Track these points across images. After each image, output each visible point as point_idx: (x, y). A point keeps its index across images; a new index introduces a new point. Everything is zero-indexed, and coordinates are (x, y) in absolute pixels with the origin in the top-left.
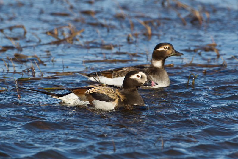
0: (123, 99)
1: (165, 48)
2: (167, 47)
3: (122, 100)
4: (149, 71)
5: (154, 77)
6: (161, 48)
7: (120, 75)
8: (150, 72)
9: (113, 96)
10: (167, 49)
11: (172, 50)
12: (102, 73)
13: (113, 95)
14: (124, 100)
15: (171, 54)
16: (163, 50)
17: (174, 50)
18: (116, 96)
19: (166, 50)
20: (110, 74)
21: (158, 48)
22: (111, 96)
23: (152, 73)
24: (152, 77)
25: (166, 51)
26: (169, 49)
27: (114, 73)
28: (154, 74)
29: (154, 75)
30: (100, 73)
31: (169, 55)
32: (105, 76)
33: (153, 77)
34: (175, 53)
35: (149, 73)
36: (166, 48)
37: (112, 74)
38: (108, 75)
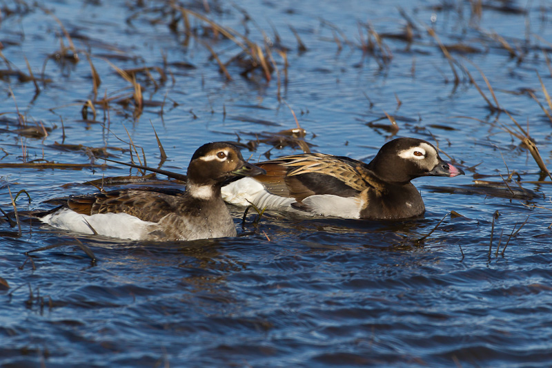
0: (379, 191)
1: (221, 155)
2: (226, 152)
3: (378, 193)
4: (183, 207)
5: (192, 221)
6: (212, 155)
7: (109, 210)
8: (183, 210)
9: (356, 182)
10: (225, 159)
11: (238, 159)
12: (71, 201)
13: (355, 180)
14: (382, 193)
15: (236, 170)
16: (215, 161)
17: (243, 160)
18: (361, 182)
19: (222, 160)
20: (87, 207)
21: (204, 155)
22: (350, 181)
23: (189, 211)
24: (186, 221)
25: (224, 162)
26: (230, 157)
27: (96, 204)
28: (194, 215)
29: (193, 218)
30: (66, 201)
31: (229, 173)
32: (74, 210)
33: (190, 221)
34: (244, 168)
35: (181, 210)
36: (224, 156)
37: (92, 204)
38: (83, 208)
